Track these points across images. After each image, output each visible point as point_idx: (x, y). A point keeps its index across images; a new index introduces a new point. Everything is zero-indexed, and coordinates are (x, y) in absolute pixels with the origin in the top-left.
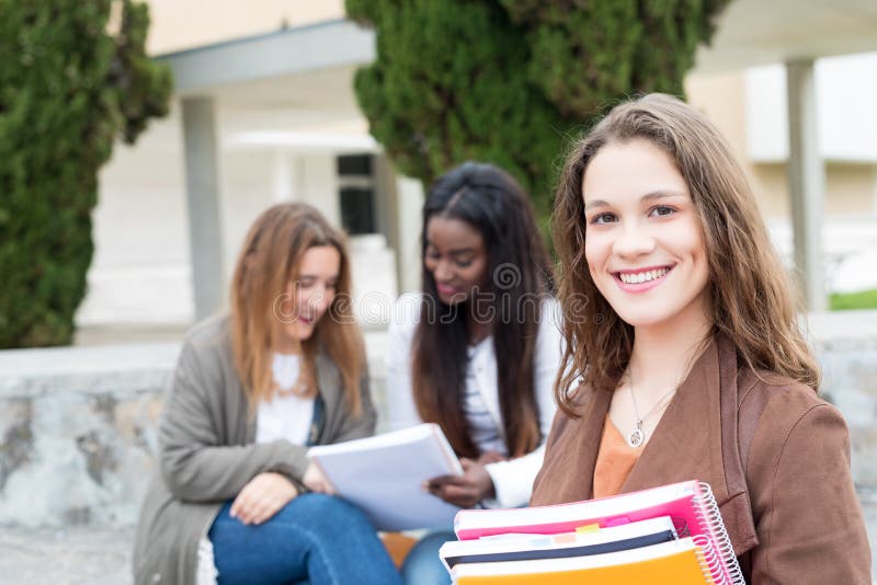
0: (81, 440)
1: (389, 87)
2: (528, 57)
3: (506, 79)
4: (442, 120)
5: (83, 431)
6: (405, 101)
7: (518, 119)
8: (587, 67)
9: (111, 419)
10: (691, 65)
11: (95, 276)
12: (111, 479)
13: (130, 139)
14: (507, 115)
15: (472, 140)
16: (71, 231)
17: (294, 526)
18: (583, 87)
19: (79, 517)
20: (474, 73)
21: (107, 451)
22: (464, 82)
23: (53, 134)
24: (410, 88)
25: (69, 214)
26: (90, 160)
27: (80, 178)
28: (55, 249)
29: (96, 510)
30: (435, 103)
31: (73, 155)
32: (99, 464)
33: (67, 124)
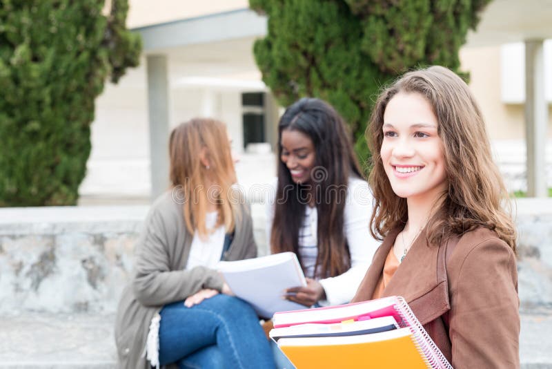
0: (84, 261)
1: (275, 52)
2: (361, 35)
3: (347, 49)
4: (307, 73)
5: (85, 256)
6: (285, 60)
7: (354, 73)
8: (397, 42)
9: (102, 249)
10: (463, 42)
11: (91, 164)
12: (101, 285)
13: (115, 80)
14: (347, 71)
15: (325, 86)
16: (78, 135)
17: (211, 312)
18: (395, 55)
19: (82, 308)
20: (327, 45)
21: (99, 268)
22: (321, 50)
23: (68, 76)
24: (288, 53)
25: (77, 125)
26: (90, 93)
27: (84, 103)
28: (68, 147)
29: (91, 304)
30: (303, 62)
31: (80, 89)
32: (94, 276)
33: (76, 70)
